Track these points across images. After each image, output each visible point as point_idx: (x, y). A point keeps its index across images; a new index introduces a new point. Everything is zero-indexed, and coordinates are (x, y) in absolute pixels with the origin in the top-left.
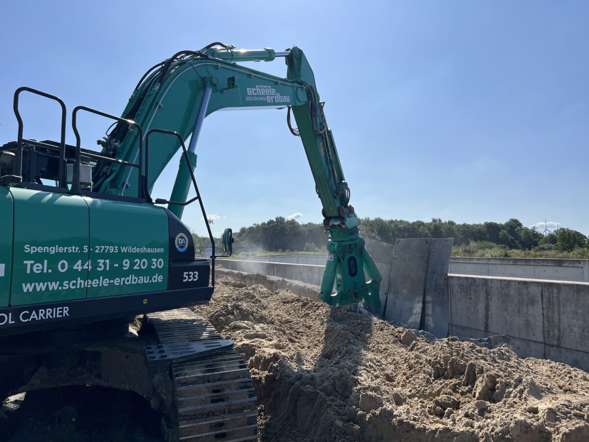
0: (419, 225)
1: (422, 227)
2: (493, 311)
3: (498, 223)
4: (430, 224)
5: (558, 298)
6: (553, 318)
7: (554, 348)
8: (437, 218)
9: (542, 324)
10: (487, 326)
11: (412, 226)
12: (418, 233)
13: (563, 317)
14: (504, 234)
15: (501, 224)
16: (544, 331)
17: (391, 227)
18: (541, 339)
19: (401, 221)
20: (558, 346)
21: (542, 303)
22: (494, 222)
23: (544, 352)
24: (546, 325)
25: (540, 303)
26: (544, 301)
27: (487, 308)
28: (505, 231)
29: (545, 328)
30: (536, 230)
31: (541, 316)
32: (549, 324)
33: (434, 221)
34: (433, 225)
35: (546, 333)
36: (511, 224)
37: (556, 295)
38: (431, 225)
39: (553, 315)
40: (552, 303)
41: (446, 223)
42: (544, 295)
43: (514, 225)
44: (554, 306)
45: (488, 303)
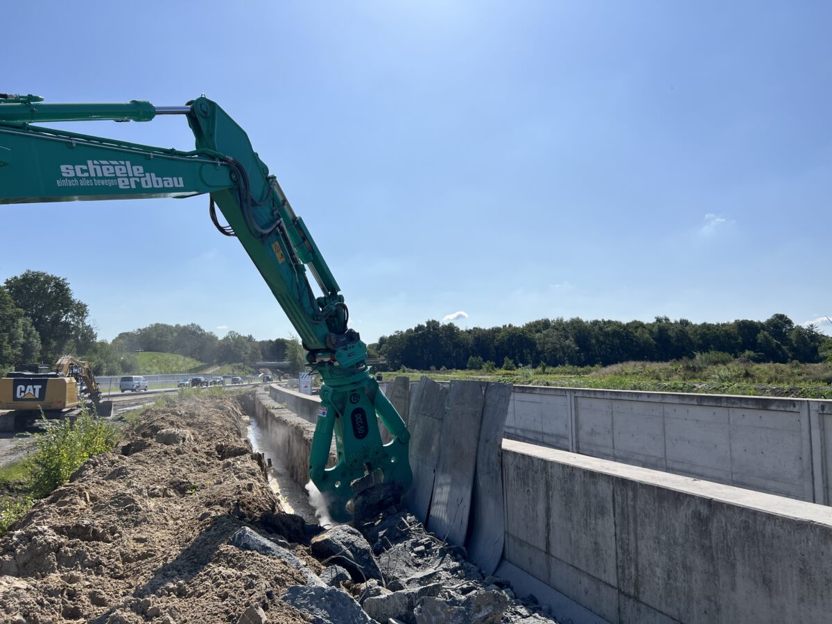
0: (637, 328)
1: (639, 330)
2: (555, 519)
3: (756, 321)
4: (653, 325)
5: (634, 507)
6: (628, 545)
7: (631, 601)
8: (661, 316)
9: (614, 554)
10: (548, 545)
11: (625, 329)
12: (635, 339)
13: (641, 544)
14: (765, 336)
15: (760, 323)
16: (617, 567)
17: (594, 331)
18: (613, 581)
19: (610, 322)
20: (637, 599)
21: (614, 516)
22: (750, 320)
23: (617, 606)
24: (620, 556)
25: (612, 515)
26: (616, 511)
27: (548, 510)
28: (766, 333)
29: (619, 562)
30: (815, 330)
31: (614, 538)
32: (623, 554)
33: (659, 320)
34: (656, 326)
35: (620, 570)
36: (775, 322)
37: (632, 503)
38: (653, 327)
39: (629, 540)
40: (626, 516)
41: (676, 322)
42: (616, 500)
43: (780, 323)
44: (628, 522)
45: (549, 504)
